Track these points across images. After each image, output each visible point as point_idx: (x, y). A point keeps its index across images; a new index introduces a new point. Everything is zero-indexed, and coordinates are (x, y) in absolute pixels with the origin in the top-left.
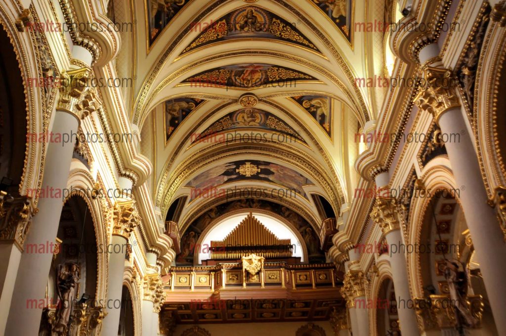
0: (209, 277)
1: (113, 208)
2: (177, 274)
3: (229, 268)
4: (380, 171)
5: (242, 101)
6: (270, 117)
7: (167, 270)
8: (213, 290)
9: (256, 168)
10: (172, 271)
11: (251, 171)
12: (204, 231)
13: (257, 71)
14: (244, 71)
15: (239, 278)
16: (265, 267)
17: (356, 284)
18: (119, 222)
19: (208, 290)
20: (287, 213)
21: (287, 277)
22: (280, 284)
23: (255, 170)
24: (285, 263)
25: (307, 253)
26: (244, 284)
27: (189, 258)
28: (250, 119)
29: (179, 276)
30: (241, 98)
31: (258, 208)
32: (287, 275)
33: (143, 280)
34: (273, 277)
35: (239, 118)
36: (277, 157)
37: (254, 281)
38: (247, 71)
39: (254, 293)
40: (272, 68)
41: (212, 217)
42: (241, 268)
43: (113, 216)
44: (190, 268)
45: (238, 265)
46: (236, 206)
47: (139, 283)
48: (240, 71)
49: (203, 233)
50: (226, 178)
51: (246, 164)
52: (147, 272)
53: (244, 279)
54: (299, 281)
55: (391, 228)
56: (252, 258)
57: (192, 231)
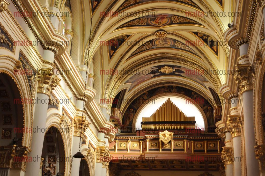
0: (139, 143)
1: (73, 120)
2: (119, 141)
3: (151, 138)
4: (233, 96)
5: (156, 34)
6: (177, 42)
7: (113, 139)
8: (141, 152)
9: (172, 69)
10: (116, 139)
11: (169, 71)
12: (139, 109)
13: (165, 18)
14: (156, 18)
15: (157, 145)
16: (173, 139)
17: (228, 156)
18: (77, 128)
19: (138, 152)
20: (195, 96)
21: (189, 145)
22: (183, 150)
23: (171, 70)
24: (187, 136)
25: (207, 125)
26: (161, 150)
27: (129, 126)
28: (164, 43)
29: (120, 143)
30: (156, 33)
31: (176, 93)
32: (188, 144)
33: (96, 151)
34: (179, 145)
35: (157, 43)
36: (184, 64)
37: (167, 148)
38: (158, 18)
39: (167, 155)
40: (174, 16)
41: (145, 98)
42: (159, 139)
43: (74, 125)
44: (127, 137)
45: (157, 137)
46: (161, 91)
47: (93, 153)
48: (154, 18)
49: (138, 109)
50: (152, 75)
51: (165, 67)
52: (98, 145)
53: (161, 146)
54: (196, 148)
55: (236, 135)
56: (165, 133)
57: (131, 108)
